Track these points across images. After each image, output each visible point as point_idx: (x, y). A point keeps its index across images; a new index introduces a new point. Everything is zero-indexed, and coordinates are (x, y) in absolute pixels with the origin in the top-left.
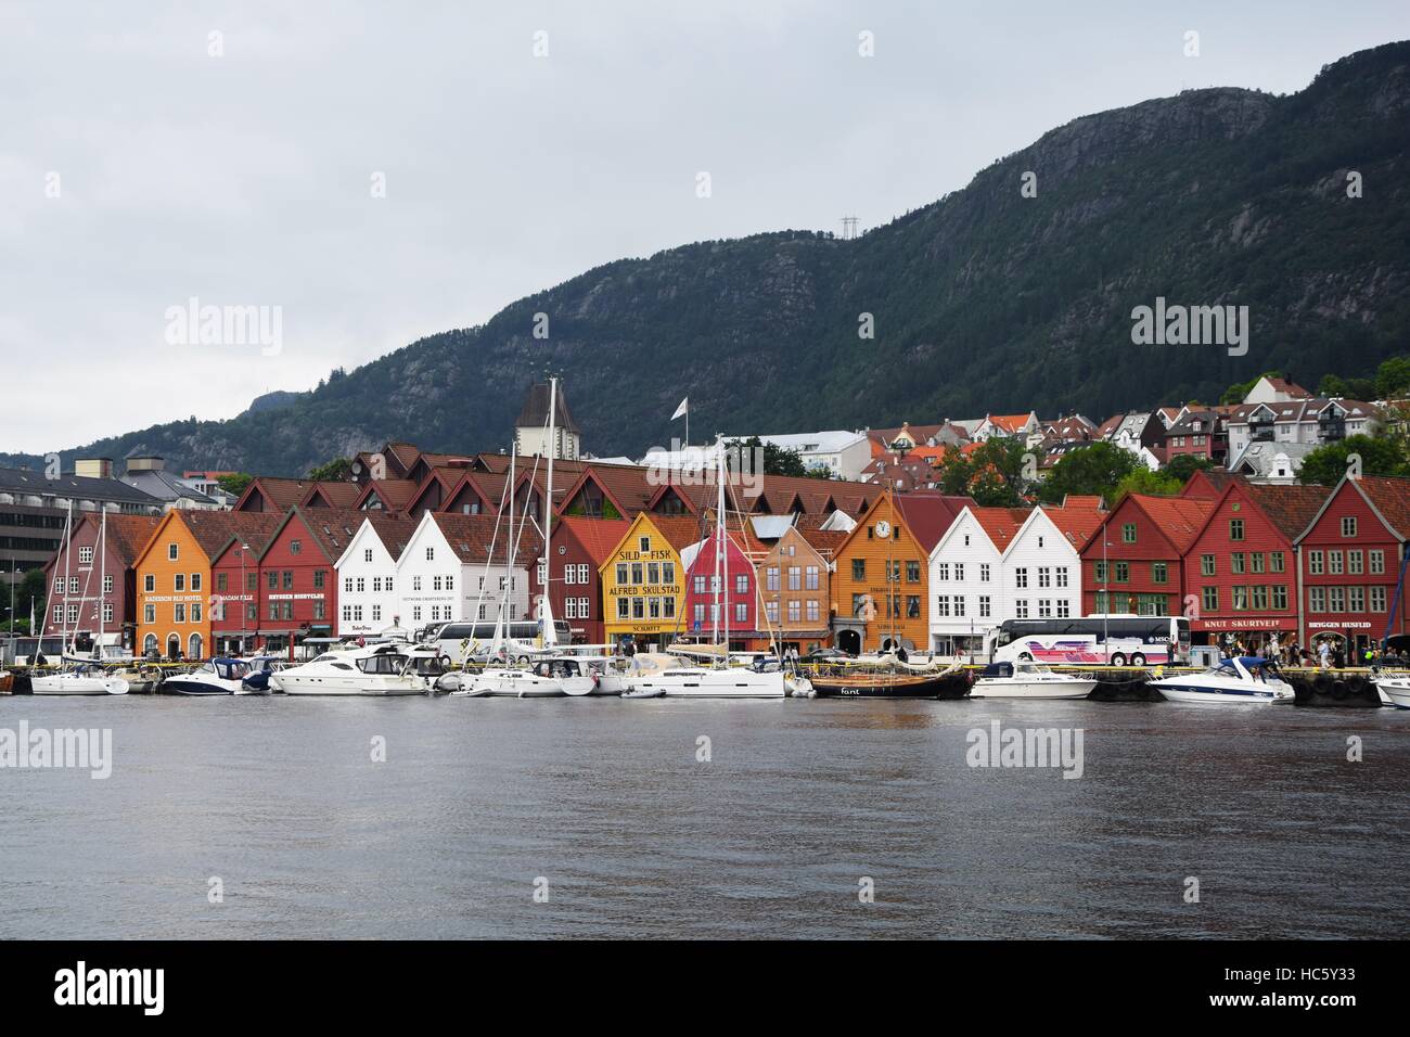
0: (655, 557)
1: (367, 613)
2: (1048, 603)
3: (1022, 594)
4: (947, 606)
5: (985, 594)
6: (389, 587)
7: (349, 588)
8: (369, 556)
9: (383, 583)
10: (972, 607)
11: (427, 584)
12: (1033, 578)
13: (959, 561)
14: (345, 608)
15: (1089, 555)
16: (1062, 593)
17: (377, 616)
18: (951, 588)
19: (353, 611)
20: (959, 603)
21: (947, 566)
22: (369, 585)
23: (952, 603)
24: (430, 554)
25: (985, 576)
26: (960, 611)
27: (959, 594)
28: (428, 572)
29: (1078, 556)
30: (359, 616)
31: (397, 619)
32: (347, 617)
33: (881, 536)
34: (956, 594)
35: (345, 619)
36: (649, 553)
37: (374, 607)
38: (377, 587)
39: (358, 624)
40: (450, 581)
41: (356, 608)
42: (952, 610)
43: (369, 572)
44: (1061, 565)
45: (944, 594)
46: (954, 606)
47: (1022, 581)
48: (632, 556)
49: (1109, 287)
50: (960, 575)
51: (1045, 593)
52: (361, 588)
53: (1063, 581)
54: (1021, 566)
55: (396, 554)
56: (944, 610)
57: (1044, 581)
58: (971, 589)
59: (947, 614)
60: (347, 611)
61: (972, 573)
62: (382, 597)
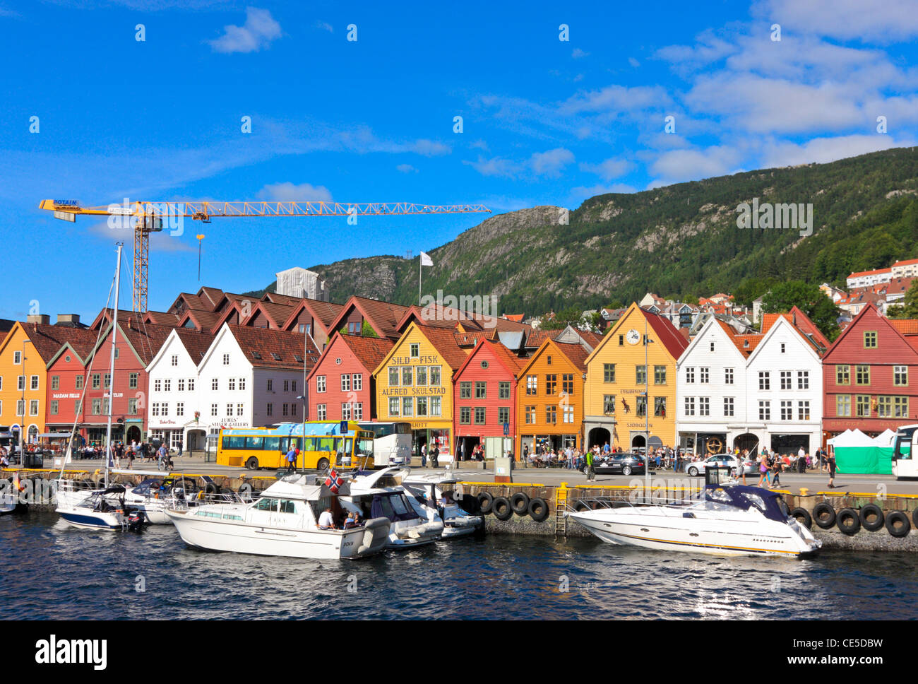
0: (423, 362)
1: (172, 409)
2: (790, 404)
3: (764, 395)
4: (693, 406)
5: (729, 395)
6: (191, 387)
7: (158, 388)
8: (175, 361)
9: (186, 384)
10: (717, 407)
11: (223, 384)
12: (775, 380)
13: (705, 365)
14: (154, 405)
15: (829, 360)
16: (803, 395)
17: (180, 412)
18: (697, 390)
19: (160, 407)
20: (704, 403)
21: (693, 370)
22: (175, 385)
23: (697, 403)
24: (226, 360)
25: (729, 379)
26: (705, 410)
27: (704, 395)
28: (224, 373)
29: (821, 361)
30: (165, 412)
31: (197, 415)
32: (155, 413)
33: (631, 343)
34: (702, 395)
35: (154, 414)
36: (418, 358)
37: (179, 405)
38: (181, 388)
39: (165, 418)
40: (242, 382)
41: (163, 405)
42: (697, 409)
43: (174, 374)
44: (803, 369)
45: (690, 395)
46: (699, 407)
47: (765, 383)
48: (403, 361)
49: (511, 279)
50: (705, 378)
51: (787, 395)
52: (168, 388)
53: (804, 383)
54: (764, 370)
55: (197, 360)
56: (690, 410)
57: (786, 384)
58: (716, 391)
59: (693, 413)
60: (156, 407)
61: (717, 375)
62: (185, 396)
